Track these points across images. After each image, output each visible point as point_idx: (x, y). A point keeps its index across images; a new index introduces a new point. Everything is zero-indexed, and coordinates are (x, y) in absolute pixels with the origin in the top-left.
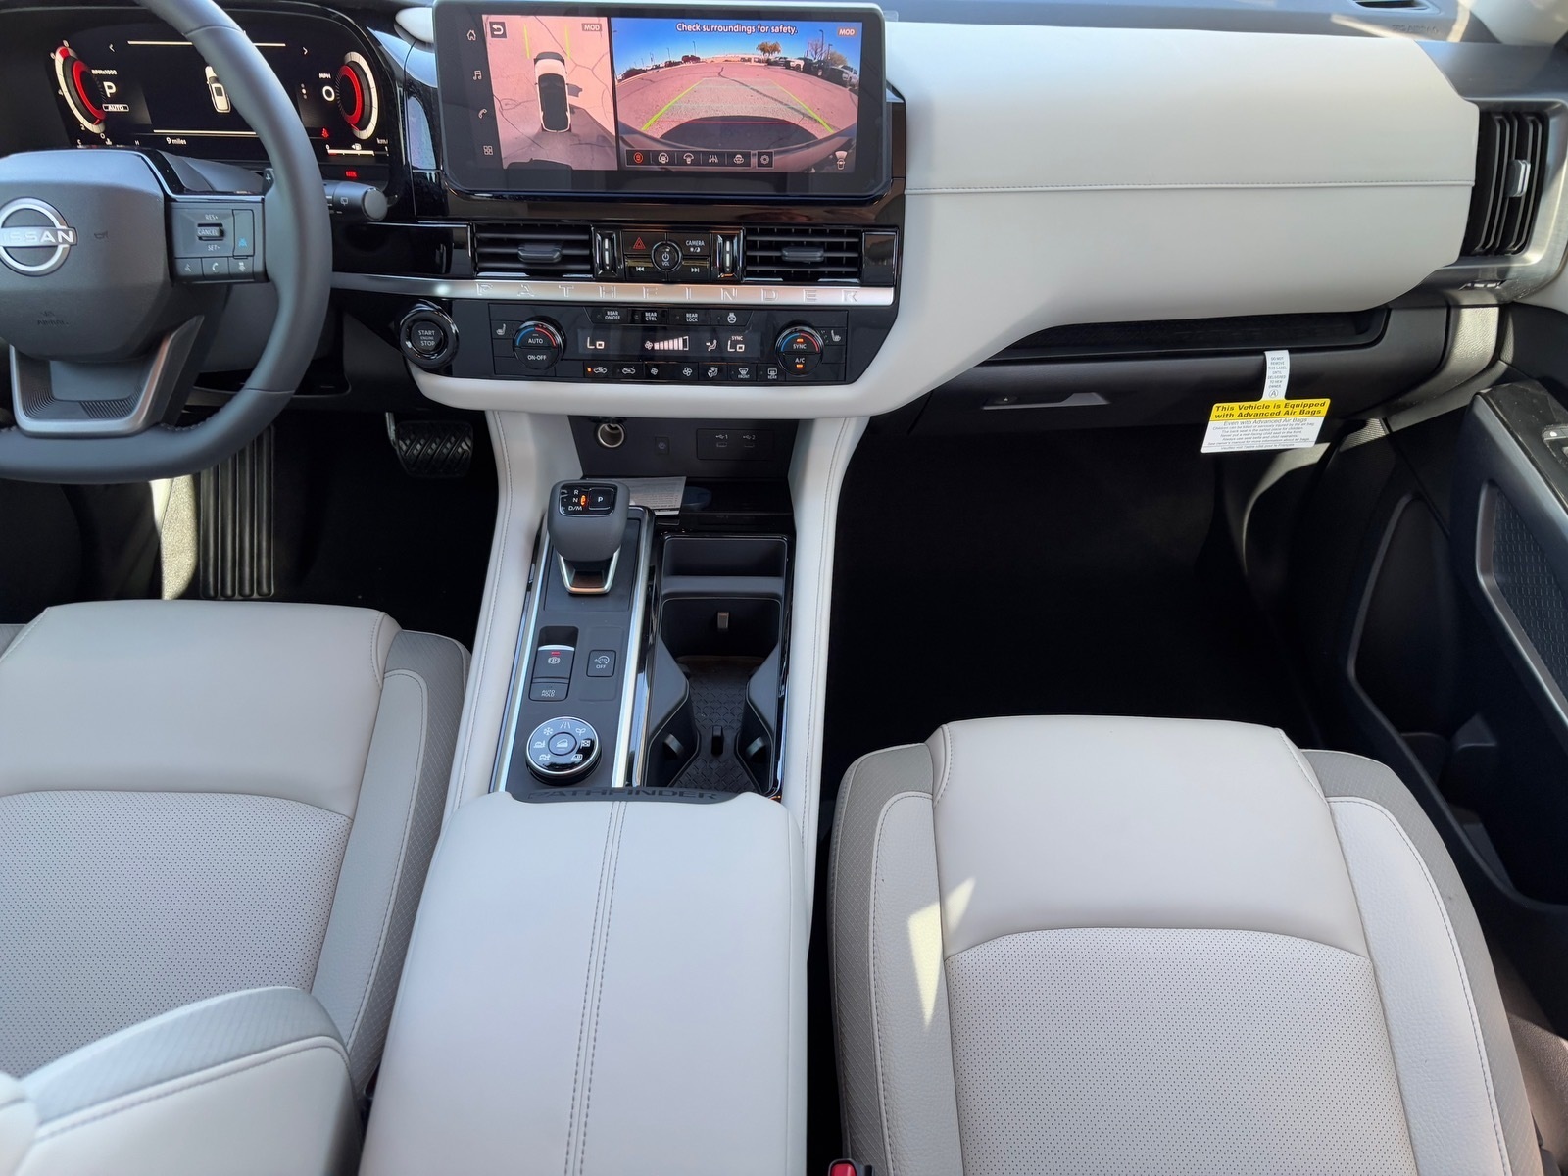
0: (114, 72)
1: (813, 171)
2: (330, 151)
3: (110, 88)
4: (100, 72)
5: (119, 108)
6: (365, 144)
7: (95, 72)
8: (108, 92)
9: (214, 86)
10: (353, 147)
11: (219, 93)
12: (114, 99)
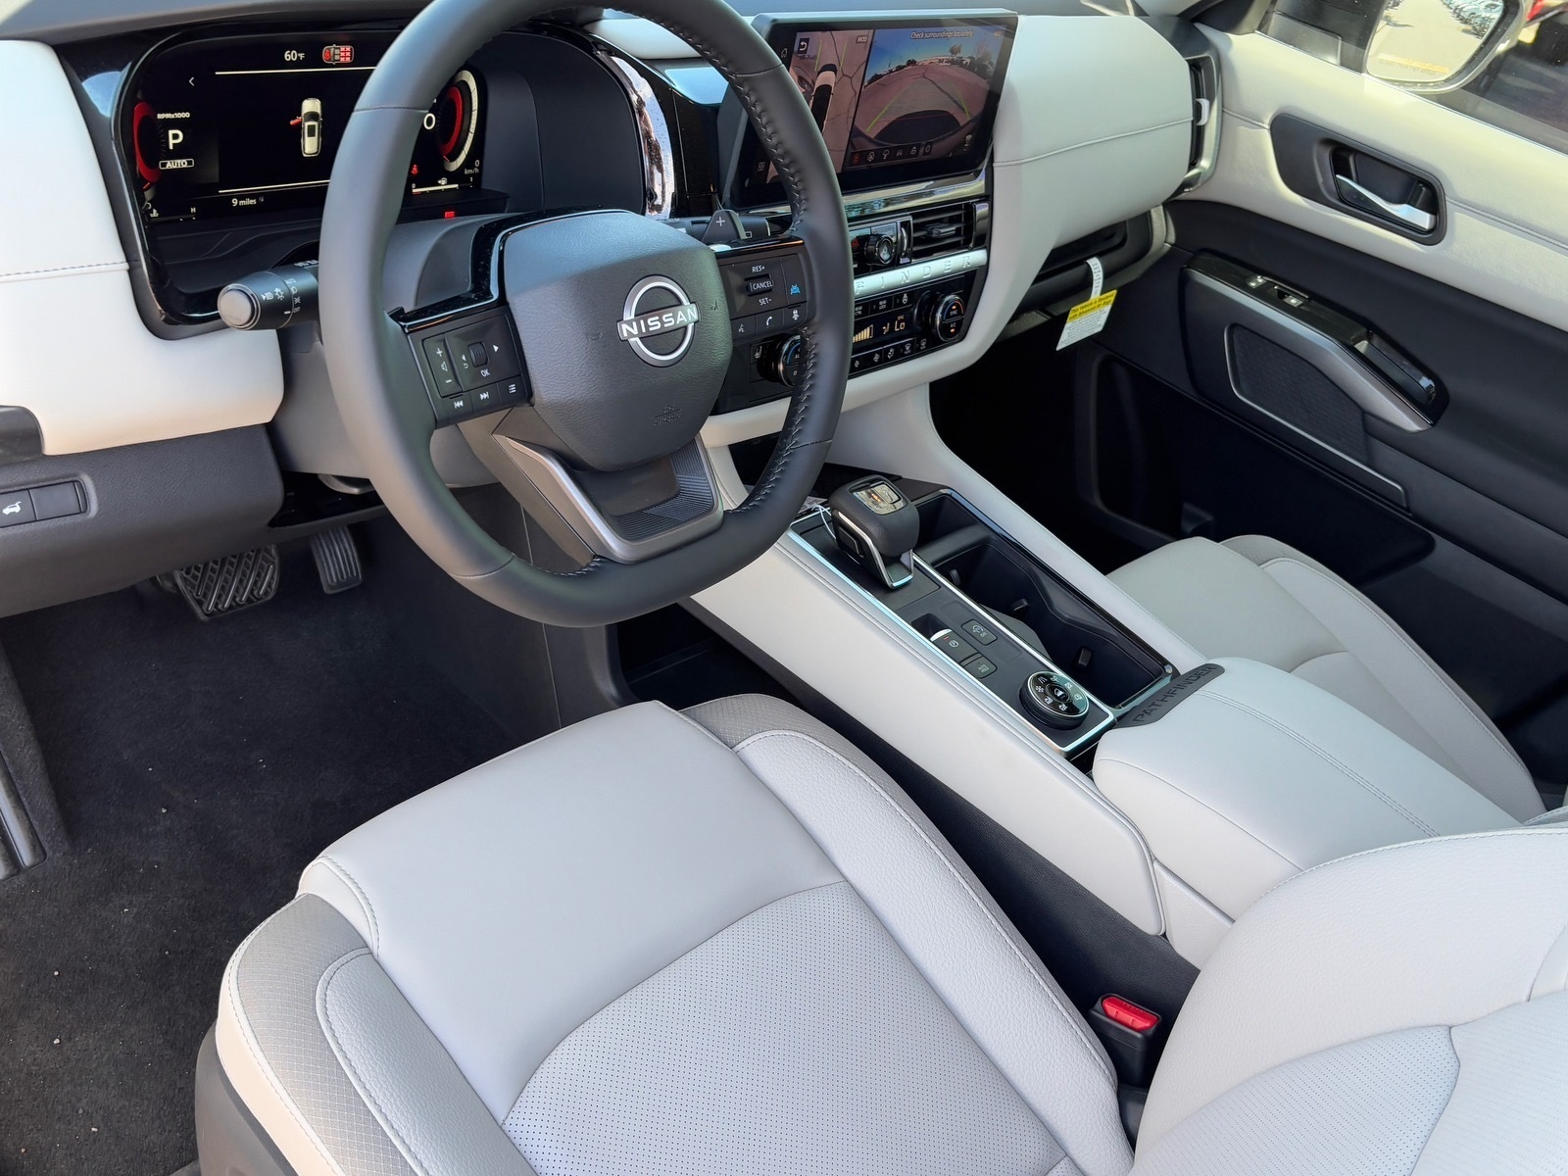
0: (187, 115)
1: (951, 155)
2: (414, 191)
3: (175, 137)
4: (169, 116)
5: (181, 163)
6: (452, 177)
7: (160, 116)
8: (171, 142)
9: (307, 124)
10: (439, 182)
11: (311, 133)
12: (179, 152)
